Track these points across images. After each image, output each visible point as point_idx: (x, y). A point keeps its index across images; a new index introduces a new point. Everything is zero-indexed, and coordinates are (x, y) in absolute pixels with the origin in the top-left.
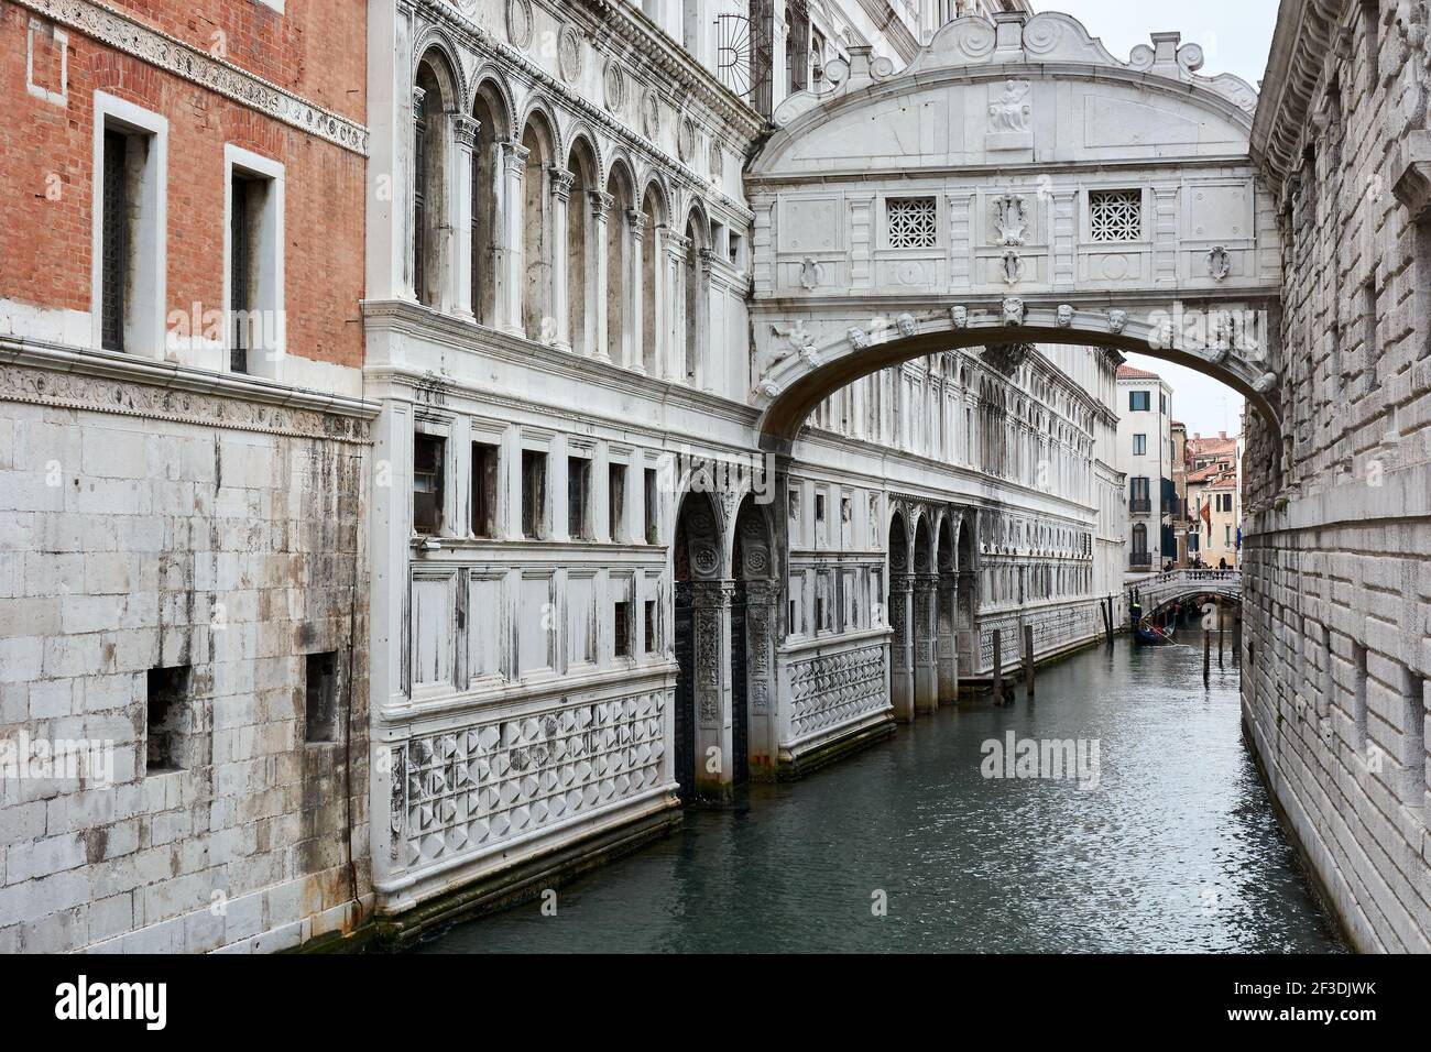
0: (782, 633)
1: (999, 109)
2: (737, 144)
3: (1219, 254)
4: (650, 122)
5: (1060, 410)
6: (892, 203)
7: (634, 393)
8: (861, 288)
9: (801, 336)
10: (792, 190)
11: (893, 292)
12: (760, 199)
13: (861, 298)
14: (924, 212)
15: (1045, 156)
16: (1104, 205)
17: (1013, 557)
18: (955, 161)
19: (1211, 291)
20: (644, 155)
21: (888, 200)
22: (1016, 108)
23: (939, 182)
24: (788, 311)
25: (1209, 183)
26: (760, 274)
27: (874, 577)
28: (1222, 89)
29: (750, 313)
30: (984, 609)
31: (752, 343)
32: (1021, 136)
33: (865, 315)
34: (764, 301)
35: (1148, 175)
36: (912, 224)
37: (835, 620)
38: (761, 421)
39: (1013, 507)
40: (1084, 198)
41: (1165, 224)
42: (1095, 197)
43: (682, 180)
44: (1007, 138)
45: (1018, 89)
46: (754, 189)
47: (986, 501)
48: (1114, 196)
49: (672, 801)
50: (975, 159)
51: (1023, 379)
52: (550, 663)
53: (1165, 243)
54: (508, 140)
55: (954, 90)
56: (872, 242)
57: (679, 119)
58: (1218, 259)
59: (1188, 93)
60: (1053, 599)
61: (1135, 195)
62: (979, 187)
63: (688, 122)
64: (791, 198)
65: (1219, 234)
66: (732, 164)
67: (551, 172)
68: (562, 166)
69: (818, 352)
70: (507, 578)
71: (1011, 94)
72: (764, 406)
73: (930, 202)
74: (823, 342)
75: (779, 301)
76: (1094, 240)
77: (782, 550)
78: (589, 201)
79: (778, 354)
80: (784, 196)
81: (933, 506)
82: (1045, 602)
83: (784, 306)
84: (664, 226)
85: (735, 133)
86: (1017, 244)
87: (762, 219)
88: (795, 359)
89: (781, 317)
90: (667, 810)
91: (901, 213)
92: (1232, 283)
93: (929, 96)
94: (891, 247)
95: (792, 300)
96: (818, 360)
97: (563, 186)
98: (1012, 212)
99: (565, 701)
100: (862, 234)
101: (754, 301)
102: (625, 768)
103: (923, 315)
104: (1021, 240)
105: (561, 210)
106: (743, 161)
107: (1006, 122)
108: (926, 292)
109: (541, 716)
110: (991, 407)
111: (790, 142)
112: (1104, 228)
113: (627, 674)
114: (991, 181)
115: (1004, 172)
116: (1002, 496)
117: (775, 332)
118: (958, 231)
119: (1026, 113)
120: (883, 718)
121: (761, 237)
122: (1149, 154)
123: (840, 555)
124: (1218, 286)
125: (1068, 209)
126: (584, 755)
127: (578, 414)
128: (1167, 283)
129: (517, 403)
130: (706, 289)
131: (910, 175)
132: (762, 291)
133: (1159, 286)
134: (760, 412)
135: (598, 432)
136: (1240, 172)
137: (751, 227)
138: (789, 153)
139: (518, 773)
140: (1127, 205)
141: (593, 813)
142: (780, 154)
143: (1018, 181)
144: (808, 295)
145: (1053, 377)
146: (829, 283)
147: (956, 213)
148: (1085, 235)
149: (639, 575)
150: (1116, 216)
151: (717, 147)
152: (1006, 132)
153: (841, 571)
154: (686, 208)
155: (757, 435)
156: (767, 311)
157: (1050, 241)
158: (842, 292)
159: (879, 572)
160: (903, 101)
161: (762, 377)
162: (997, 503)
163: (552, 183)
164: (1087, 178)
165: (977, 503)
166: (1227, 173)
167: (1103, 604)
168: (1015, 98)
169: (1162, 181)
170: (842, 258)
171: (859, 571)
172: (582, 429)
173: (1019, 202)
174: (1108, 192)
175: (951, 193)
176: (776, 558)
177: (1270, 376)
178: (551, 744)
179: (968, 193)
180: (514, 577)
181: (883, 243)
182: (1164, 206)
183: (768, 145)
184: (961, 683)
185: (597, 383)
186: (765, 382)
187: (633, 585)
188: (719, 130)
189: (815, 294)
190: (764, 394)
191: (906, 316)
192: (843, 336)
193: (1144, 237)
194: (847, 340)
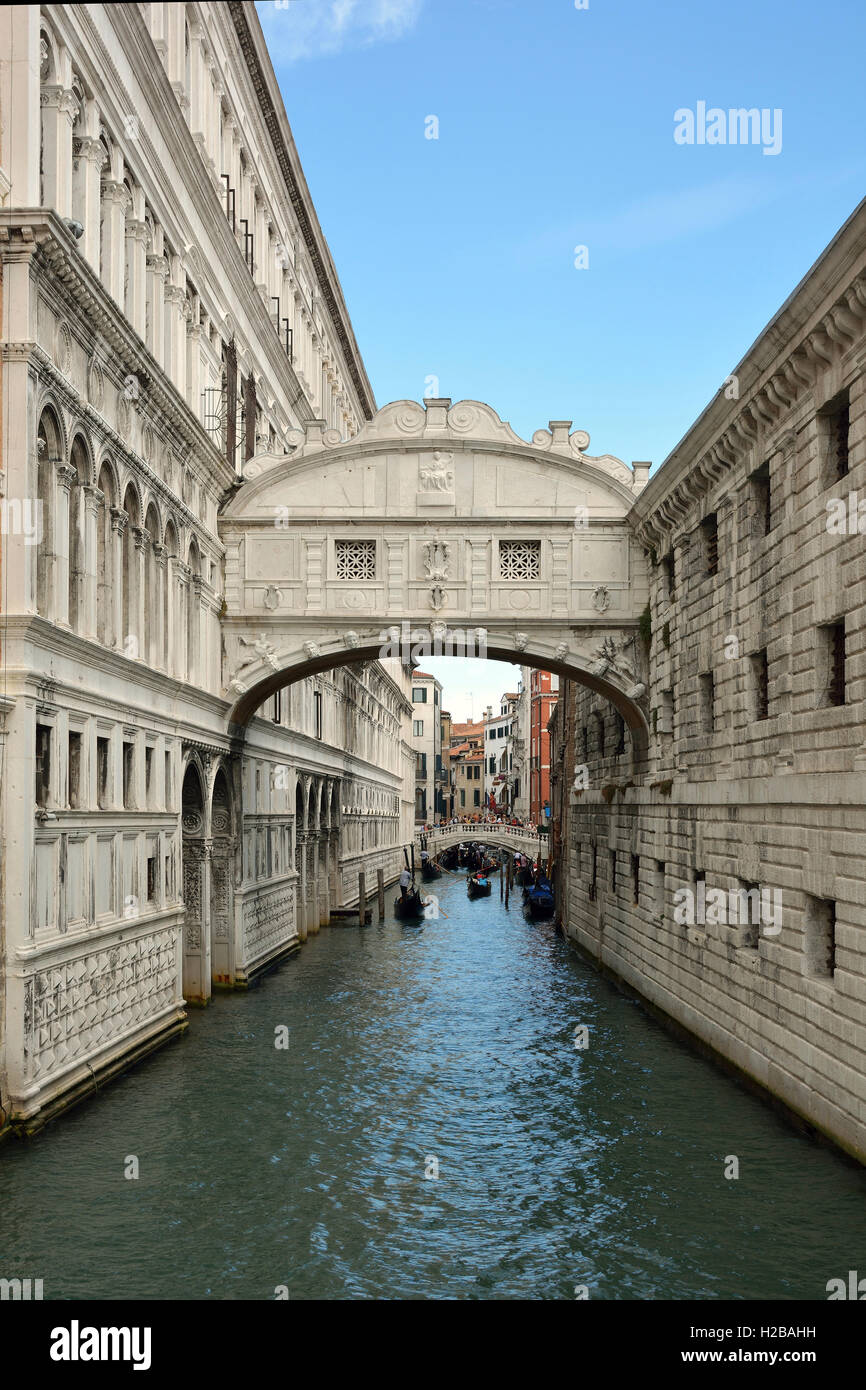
0: (238, 879)
1: (427, 474)
2: (216, 492)
3: (602, 592)
4: (167, 471)
5: (383, 701)
6: (340, 544)
7: (159, 691)
8: (314, 610)
9: (264, 646)
10: (257, 530)
11: (341, 614)
12: (230, 537)
13: (315, 618)
14: (365, 552)
15: (464, 513)
16: (510, 552)
17: (359, 816)
18: (392, 513)
19: (596, 620)
20: (166, 500)
21: (336, 541)
22: (442, 474)
23: (379, 529)
24: (253, 626)
25: (594, 537)
26: (229, 596)
27: (287, 832)
28: (604, 466)
29: (222, 627)
30: (345, 857)
31: (223, 650)
32: (448, 495)
33: (317, 631)
34: (234, 618)
35: (546, 530)
36: (356, 561)
37: (266, 869)
38: (230, 713)
39: (360, 778)
40: (496, 546)
41: (558, 568)
42: (504, 545)
43: (186, 520)
44: (434, 497)
45: (443, 459)
46: (226, 529)
47: (346, 773)
48: (518, 545)
49: (181, 1015)
50: (408, 512)
51: (365, 680)
52: (111, 909)
53: (559, 583)
54: (89, 484)
55: (391, 457)
56: (324, 573)
57: (183, 471)
58: (601, 596)
59: (576, 468)
60: (379, 848)
61: (536, 545)
62: (412, 535)
63: (188, 473)
64: (256, 537)
65: (600, 578)
66: (212, 509)
67: (112, 512)
68: (119, 507)
69: (279, 659)
70: (88, 841)
71: (438, 463)
72: (233, 701)
73: (371, 544)
74: (282, 652)
75: (247, 618)
76: (502, 578)
77: (239, 813)
78: (132, 535)
79: (246, 660)
80: (250, 535)
81: (317, 777)
82: (374, 850)
83: (251, 622)
84: (174, 557)
85: (216, 484)
86: (442, 579)
87: (232, 553)
88: (259, 664)
89: (248, 630)
90: (179, 1022)
91: (347, 552)
92: (611, 615)
93: (370, 461)
94: (338, 578)
95: (258, 618)
96: (279, 666)
97: (121, 523)
98: (439, 554)
99: (121, 938)
100: (316, 567)
101: (226, 617)
102: (155, 991)
103: (365, 632)
104: (446, 576)
105: (119, 542)
106: (218, 506)
107: (434, 484)
108: (367, 614)
109: (107, 950)
110: (348, 701)
111: (256, 493)
112: (510, 570)
113: (155, 915)
114: (421, 530)
115: (431, 523)
116: (355, 769)
117: (242, 643)
118: (394, 567)
119: (450, 478)
120: (292, 943)
121: (231, 567)
122: (547, 514)
123: (271, 817)
124: (600, 617)
125: (482, 554)
126: (131, 982)
127: (130, 707)
128: (561, 613)
129: (94, 699)
130: (198, 608)
131: (355, 522)
132: (233, 610)
133: (556, 616)
134: (229, 705)
135: (140, 723)
136: (618, 530)
137: (223, 558)
138: (255, 501)
139: (95, 998)
140: (529, 552)
141: (138, 1027)
142: (248, 502)
143: (443, 530)
144: (270, 614)
145: (382, 678)
146: (287, 605)
147: (393, 554)
148: (496, 576)
149: (162, 835)
150: (520, 561)
151: (204, 493)
152: (432, 492)
153: (270, 829)
154: (188, 543)
155: (226, 723)
156: (236, 625)
157: (468, 578)
158: (300, 613)
159: (289, 829)
160: (350, 464)
161: (231, 678)
162: (351, 775)
163: (113, 520)
164: (499, 530)
165: (341, 775)
166: (608, 530)
167: (405, 850)
168: (443, 466)
169: (557, 535)
170: (298, 585)
171: (279, 828)
172: (130, 719)
173: (444, 547)
174: (514, 542)
175: (389, 538)
176: (234, 821)
177: (640, 686)
178: (113, 972)
179: (402, 538)
180: (92, 839)
181: (332, 576)
182: (558, 554)
183: (238, 494)
184: (332, 913)
185: (138, 683)
186: (234, 681)
187: (158, 845)
188: (205, 480)
189: (276, 613)
190: (234, 690)
191: (352, 633)
192: (299, 647)
193: (543, 577)
194: (304, 650)
